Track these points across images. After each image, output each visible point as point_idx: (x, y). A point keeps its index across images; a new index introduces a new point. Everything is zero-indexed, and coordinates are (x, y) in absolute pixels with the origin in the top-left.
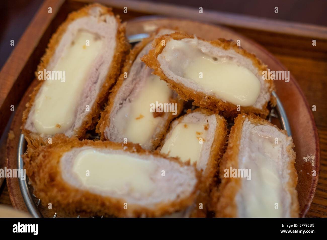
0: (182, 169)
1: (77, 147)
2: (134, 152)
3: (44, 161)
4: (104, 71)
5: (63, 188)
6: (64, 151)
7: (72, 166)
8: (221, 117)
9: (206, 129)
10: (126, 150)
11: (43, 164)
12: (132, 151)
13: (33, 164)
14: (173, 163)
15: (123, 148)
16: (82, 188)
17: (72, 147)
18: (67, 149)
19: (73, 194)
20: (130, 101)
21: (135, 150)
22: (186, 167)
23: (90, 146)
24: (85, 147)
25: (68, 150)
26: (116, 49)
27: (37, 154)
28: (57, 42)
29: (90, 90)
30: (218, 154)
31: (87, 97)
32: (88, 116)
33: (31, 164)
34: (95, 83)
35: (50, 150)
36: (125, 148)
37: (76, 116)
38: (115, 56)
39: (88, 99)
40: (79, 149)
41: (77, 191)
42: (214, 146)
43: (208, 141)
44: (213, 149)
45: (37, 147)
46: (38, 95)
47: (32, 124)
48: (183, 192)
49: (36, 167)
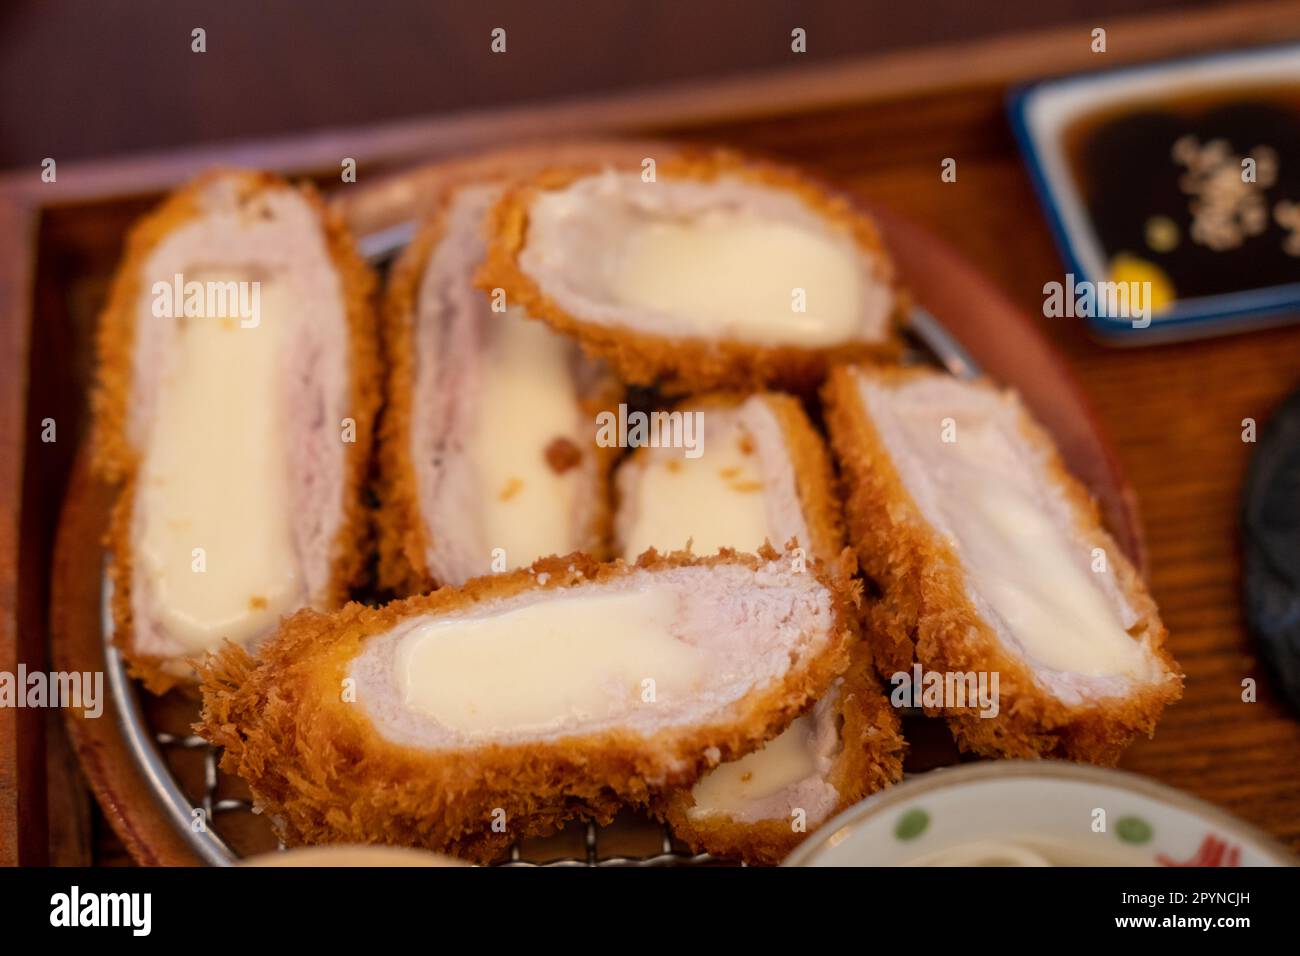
0: (761, 577)
1: (380, 633)
2: (575, 582)
3: (295, 710)
4: (336, 376)
5: (402, 770)
6: (345, 658)
7: (398, 693)
8: (781, 399)
9: (747, 448)
10: (549, 585)
11: (297, 720)
12: (568, 579)
13: (256, 734)
14: (719, 568)
15: (536, 583)
16: (467, 746)
17: (363, 637)
18: (349, 649)
19: (447, 773)
20: (459, 447)
21: (579, 574)
22: (772, 566)
23: (420, 612)
24: (404, 626)
25: (355, 652)
26: (346, 290)
27: (254, 699)
28: (127, 334)
29: (312, 453)
30: (830, 509)
31: (309, 480)
32: (340, 538)
33: (244, 737)
34: (319, 423)
35: (293, 669)
36: (543, 578)
37: (298, 554)
38: (351, 317)
39: (318, 483)
40: (388, 637)
41: (456, 759)
42: (806, 489)
43: (776, 482)
44: (806, 499)
45: (236, 681)
46: (135, 528)
47: (158, 628)
48: (802, 640)
49: (271, 741)
